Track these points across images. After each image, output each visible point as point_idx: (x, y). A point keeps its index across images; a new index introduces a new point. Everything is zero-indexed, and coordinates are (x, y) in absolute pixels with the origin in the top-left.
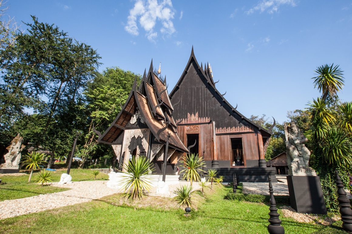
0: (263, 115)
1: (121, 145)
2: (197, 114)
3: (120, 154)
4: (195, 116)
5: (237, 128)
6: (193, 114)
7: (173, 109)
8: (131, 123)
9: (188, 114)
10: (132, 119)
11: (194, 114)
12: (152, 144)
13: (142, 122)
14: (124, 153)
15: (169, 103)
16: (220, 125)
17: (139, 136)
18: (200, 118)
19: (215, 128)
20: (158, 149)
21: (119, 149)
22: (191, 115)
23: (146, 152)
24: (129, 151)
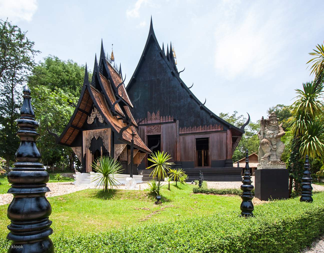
0: (234, 112)
1: (81, 147)
2: (158, 113)
3: (81, 156)
4: (156, 115)
5: (204, 127)
6: (153, 113)
7: (133, 106)
8: (89, 123)
9: (148, 112)
10: (88, 118)
11: (155, 113)
12: (115, 145)
13: (100, 122)
14: (85, 154)
15: (127, 99)
16: (185, 124)
17: (99, 136)
18: (161, 117)
19: (179, 128)
20: (122, 149)
21: (80, 151)
22: (151, 113)
23: (109, 153)
24: (91, 153)
